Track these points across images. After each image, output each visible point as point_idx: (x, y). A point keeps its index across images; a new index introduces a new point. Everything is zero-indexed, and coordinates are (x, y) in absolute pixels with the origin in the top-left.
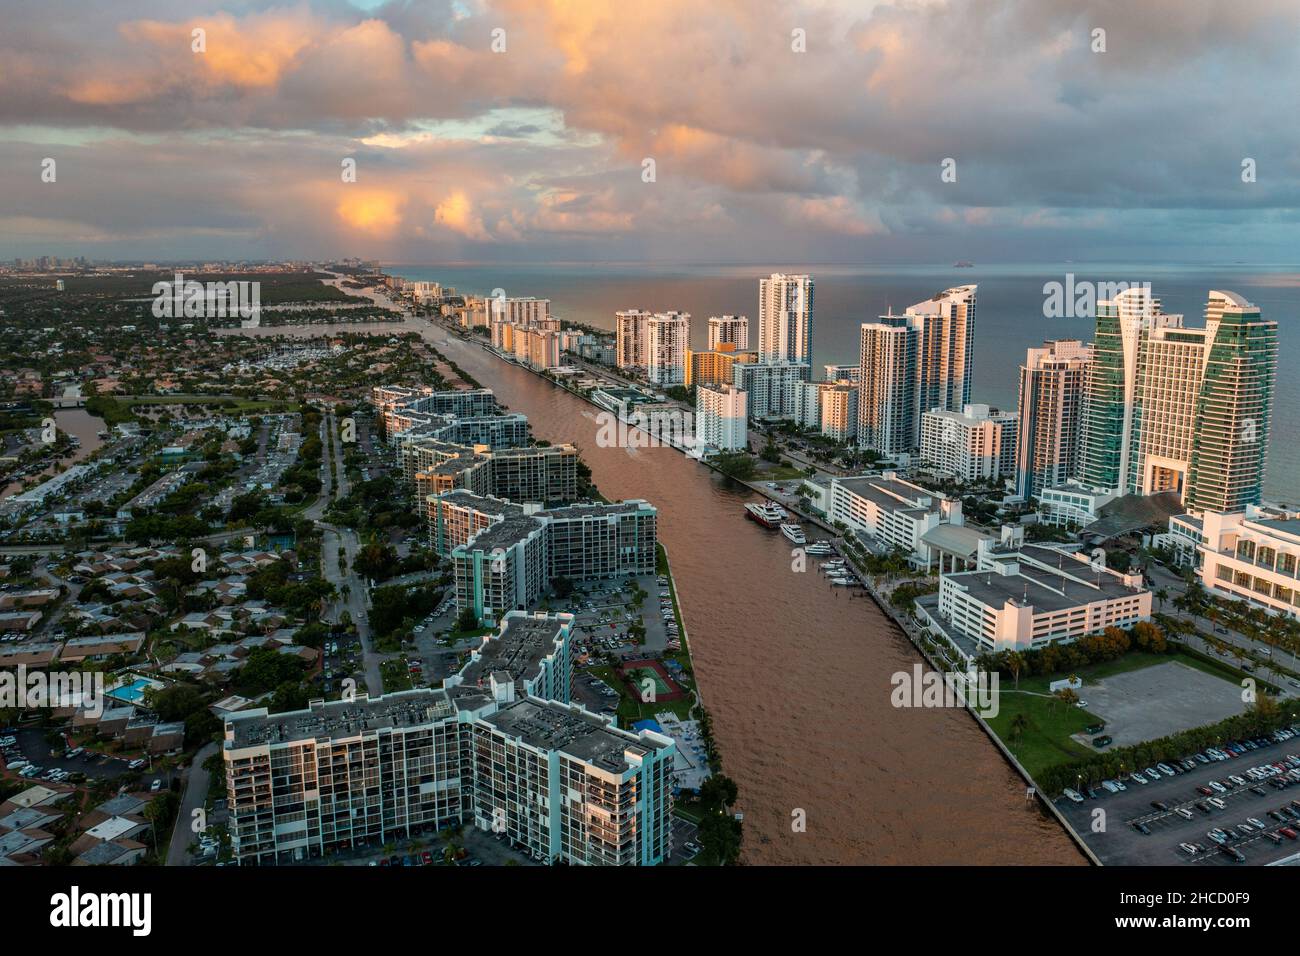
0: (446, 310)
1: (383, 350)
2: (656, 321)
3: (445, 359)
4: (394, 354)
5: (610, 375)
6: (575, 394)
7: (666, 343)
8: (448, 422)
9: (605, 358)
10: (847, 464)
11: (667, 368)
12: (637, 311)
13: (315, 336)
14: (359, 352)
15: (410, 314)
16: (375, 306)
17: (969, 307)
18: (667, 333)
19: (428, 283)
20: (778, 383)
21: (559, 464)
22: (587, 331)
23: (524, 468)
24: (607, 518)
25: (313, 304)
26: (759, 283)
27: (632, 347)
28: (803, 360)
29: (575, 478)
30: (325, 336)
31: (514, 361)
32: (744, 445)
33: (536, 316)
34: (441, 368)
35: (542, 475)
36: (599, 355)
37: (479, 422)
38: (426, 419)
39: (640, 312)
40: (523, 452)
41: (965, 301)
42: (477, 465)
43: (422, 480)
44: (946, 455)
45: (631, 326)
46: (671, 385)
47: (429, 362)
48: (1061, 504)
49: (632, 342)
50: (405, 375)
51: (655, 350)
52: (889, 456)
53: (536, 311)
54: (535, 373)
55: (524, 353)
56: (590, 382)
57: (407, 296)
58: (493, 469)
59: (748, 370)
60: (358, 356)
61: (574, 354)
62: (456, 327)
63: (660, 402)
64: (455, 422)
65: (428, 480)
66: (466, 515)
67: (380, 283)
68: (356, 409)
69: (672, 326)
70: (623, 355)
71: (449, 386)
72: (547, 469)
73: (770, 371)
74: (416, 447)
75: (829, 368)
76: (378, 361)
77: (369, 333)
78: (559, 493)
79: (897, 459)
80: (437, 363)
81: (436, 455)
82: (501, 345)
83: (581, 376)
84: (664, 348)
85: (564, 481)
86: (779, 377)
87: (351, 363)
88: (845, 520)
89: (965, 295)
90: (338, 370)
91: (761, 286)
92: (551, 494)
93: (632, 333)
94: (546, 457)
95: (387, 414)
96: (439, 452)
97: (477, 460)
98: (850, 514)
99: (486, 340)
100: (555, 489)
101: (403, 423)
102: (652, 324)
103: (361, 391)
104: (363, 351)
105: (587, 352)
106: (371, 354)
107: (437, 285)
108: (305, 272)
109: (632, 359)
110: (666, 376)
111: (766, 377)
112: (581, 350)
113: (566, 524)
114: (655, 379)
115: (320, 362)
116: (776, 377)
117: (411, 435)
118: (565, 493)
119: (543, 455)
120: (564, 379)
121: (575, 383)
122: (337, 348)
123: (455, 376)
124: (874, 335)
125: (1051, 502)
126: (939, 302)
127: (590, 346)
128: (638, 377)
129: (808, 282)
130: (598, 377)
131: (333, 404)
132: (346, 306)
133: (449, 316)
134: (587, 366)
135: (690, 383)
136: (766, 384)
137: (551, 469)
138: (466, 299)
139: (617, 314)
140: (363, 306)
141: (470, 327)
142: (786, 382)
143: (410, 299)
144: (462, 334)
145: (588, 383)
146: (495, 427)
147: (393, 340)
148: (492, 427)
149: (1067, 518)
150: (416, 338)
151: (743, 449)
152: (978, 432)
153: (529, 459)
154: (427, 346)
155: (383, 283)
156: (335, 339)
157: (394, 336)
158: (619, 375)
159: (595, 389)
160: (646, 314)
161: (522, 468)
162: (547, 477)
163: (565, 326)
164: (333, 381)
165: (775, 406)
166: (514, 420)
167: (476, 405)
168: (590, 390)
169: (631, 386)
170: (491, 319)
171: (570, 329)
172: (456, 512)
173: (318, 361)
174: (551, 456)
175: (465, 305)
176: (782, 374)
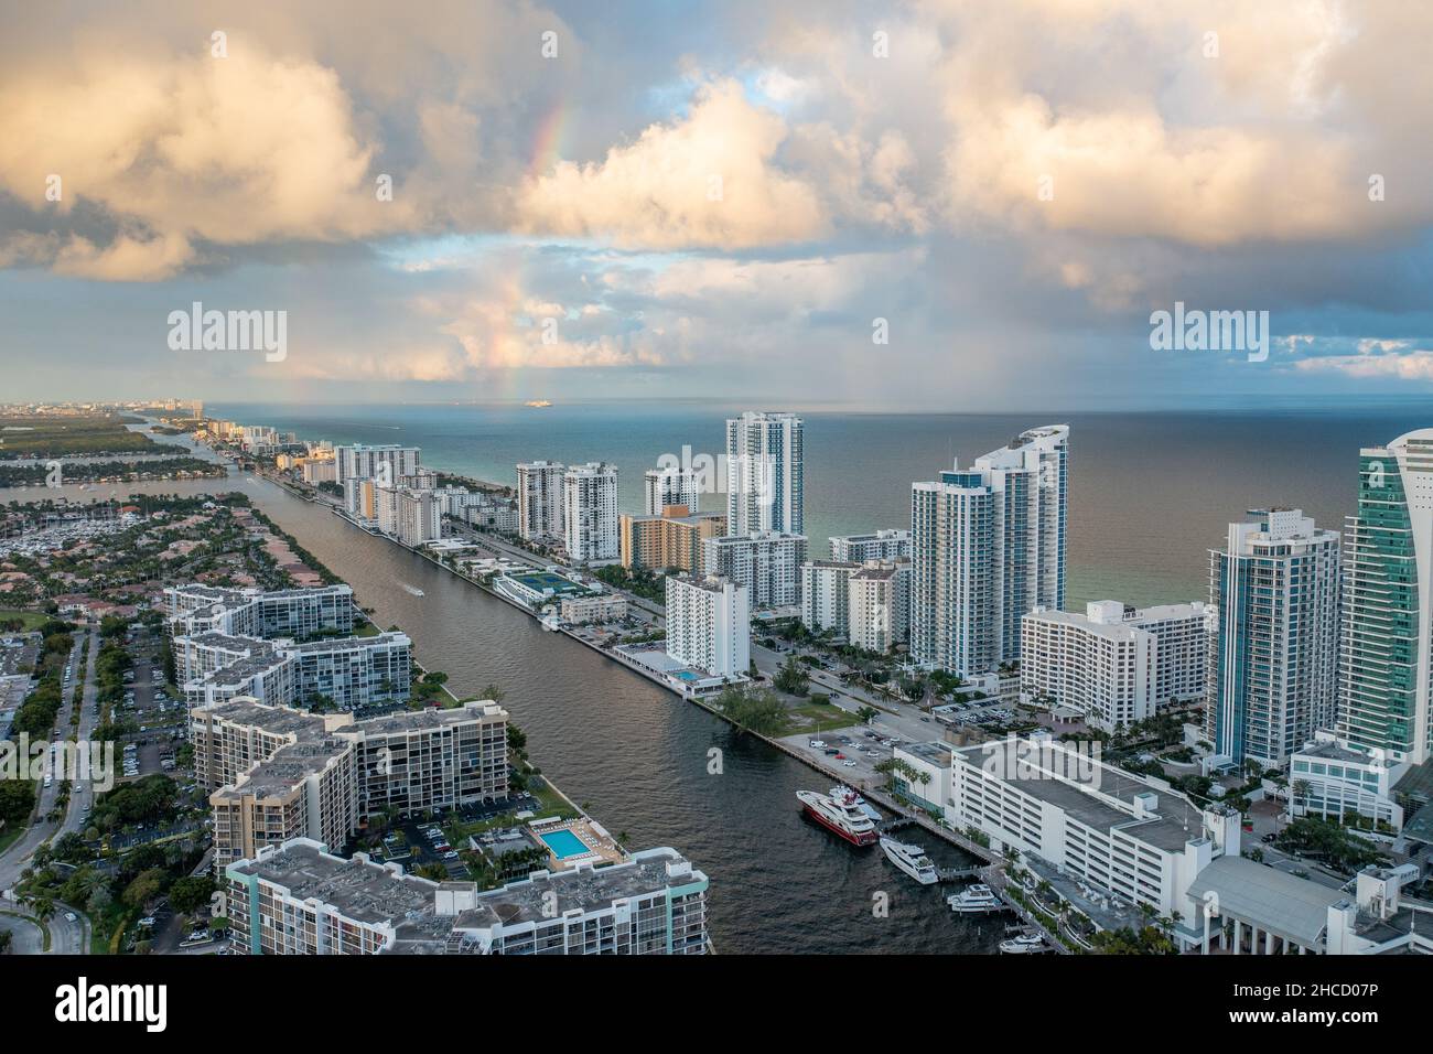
0: (283, 462)
1: (192, 520)
2: (576, 477)
3: (280, 531)
4: (208, 525)
5: (513, 549)
6: (468, 583)
7: (591, 505)
8: (280, 654)
9: (501, 523)
10: (913, 696)
11: (592, 539)
12: (544, 463)
13: (98, 501)
14: (155, 523)
15: (236, 467)
16: (190, 457)
17: (1063, 456)
18: (591, 492)
19: (260, 428)
20: (766, 563)
21: (477, 741)
22: (472, 488)
23: (416, 753)
24: (612, 911)
25: (109, 455)
26: (726, 425)
27: (539, 510)
28: (792, 530)
29: (505, 761)
30: (112, 500)
31: (378, 531)
32: (747, 668)
33: (402, 469)
34: (275, 546)
35: (448, 763)
36: (492, 521)
37: (332, 652)
38: (242, 649)
39: (549, 464)
40: (414, 724)
41: (1056, 448)
42: (331, 763)
43: (221, 808)
44: (1065, 679)
45: (538, 483)
46: (598, 563)
47: (257, 537)
48: (1326, 779)
49: (539, 503)
50: (219, 560)
51: (576, 516)
52: (969, 679)
53: (402, 462)
54: (406, 549)
55: (391, 521)
56: (488, 562)
57: (234, 444)
58: (361, 760)
59: (726, 547)
60: (154, 531)
61: (457, 519)
62: (296, 484)
63: (596, 595)
64: (291, 655)
65: (235, 808)
66: (311, 917)
67: (201, 428)
68: (135, 621)
69: (598, 482)
70: (527, 521)
71: (283, 581)
72: (456, 751)
73: (755, 547)
74: (219, 718)
75: (836, 541)
76: (182, 537)
77: (175, 496)
78: (478, 790)
79: (982, 684)
80: (269, 537)
81: (255, 734)
82: (358, 507)
83: (474, 553)
84: (588, 512)
85: (486, 770)
86: (767, 555)
87: (143, 541)
88: (986, 827)
89: (1056, 440)
90: (121, 554)
91: (729, 428)
92: (464, 793)
93: (539, 492)
94: (455, 729)
95: (177, 640)
96: (260, 730)
97: (331, 748)
98: (1000, 819)
99: (336, 501)
100: (471, 784)
101: (203, 655)
102: (571, 481)
103: (148, 589)
104: (164, 522)
105: (476, 518)
106: (172, 527)
107: (273, 430)
108: (108, 415)
109: (540, 526)
110: (592, 550)
111: (750, 556)
112: (467, 513)
113: (529, 934)
114: (577, 555)
115: (95, 541)
116: (763, 555)
117: (213, 687)
118: (489, 790)
119: (450, 728)
120: (451, 557)
121: (468, 565)
122: (128, 518)
123: (291, 559)
124: (934, 499)
125: (1309, 776)
126: (1021, 450)
127: (478, 508)
128: (552, 551)
129: (797, 422)
130: (497, 555)
131: (100, 613)
132: (153, 458)
133: (287, 470)
134: (478, 536)
135: (630, 562)
136: (750, 565)
137: (462, 750)
138: (309, 446)
139: (518, 466)
140: (175, 457)
141: (315, 483)
142: (777, 562)
143: (238, 448)
144: (305, 494)
145: (486, 564)
146: (358, 659)
147: (209, 504)
148: (353, 659)
149: (1342, 805)
150: (239, 500)
151: (745, 673)
152: (1127, 648)
153: (424, 737)
154: (256, 513)
155: (205, 427)
156: (125, 505)
157: (210, 498)
158: (523, 548)
159: (497, 573)
160: (557, 466)
161: (412, 754)
162: (456, 765)
163: (442, 481)
164: (109, 569)
165: (763, 597)
166: (389, 644)
167: (325, 612)
168: (492, 575)
169: (548, 568)
170: (342, 471)
171: (449, 486)
172: (290, 909)
173: (92, 540)
174: (462, 728)
175: (308, 454)
176: (770, 552)
